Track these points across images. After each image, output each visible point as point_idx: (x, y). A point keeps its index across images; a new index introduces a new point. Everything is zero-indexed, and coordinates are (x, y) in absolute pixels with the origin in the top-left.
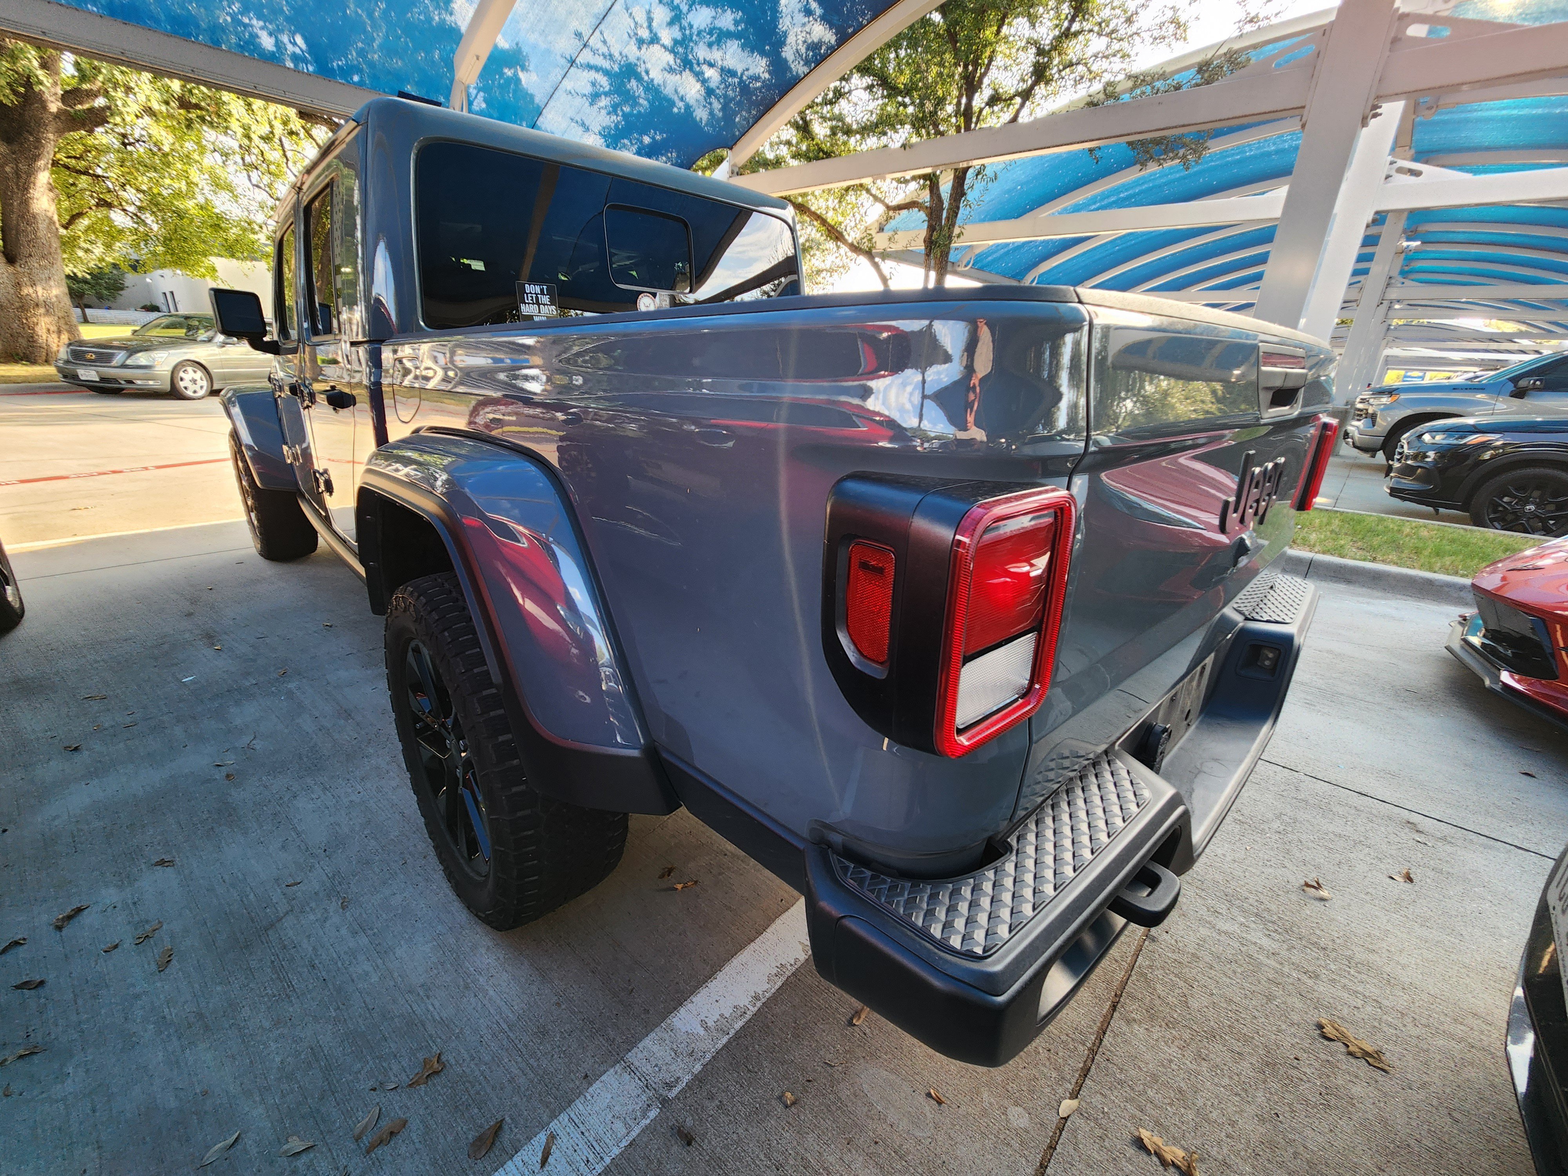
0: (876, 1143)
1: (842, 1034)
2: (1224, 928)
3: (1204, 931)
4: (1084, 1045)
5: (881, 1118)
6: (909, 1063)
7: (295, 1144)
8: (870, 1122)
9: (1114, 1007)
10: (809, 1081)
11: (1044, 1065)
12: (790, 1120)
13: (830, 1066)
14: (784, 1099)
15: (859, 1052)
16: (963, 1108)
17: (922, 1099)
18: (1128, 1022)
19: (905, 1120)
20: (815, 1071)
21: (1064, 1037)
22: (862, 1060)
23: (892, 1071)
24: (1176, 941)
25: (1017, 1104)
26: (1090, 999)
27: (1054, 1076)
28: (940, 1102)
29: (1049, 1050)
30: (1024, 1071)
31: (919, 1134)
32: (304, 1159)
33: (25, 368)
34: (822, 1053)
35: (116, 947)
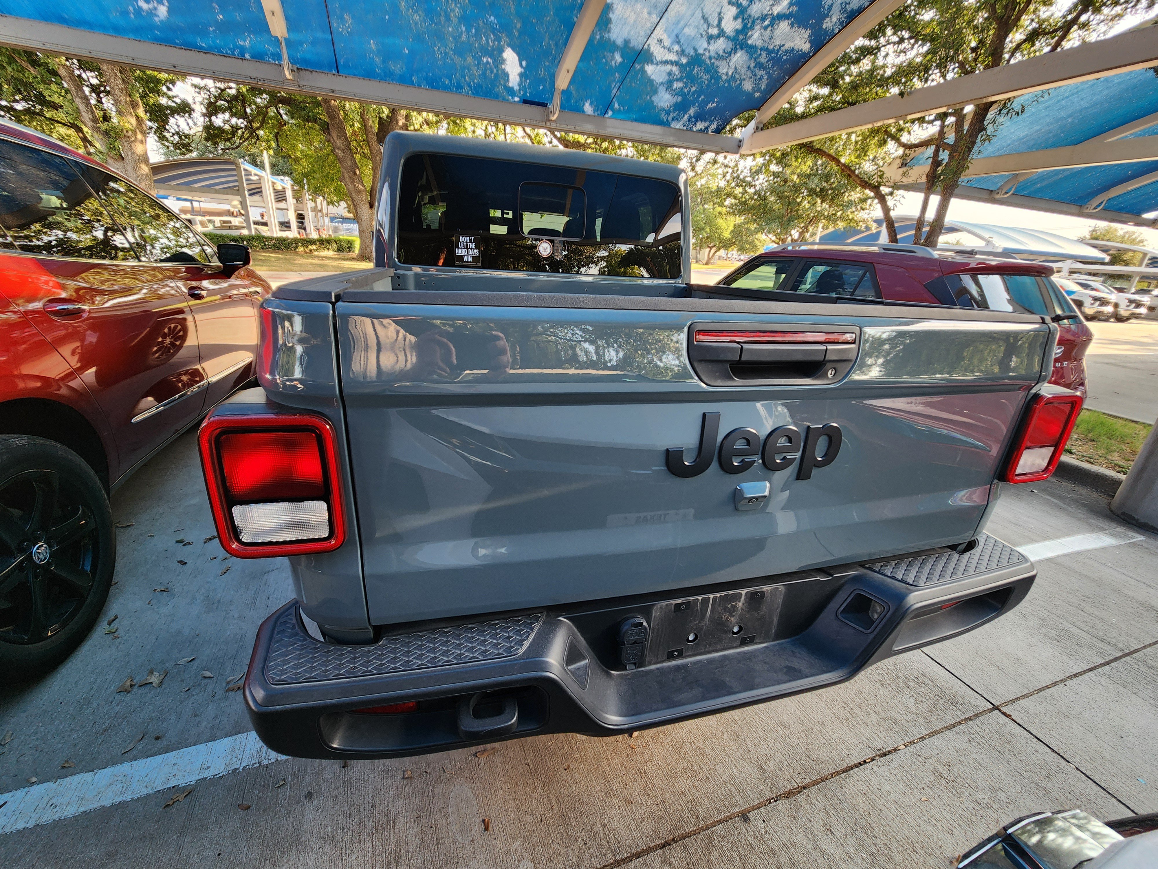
0: (432, 827)
1: (466, 758)
2: (824, 847)
3: (801, 838)
4: (614, 855)
5: (446, 816)
6: (489, 796)
7: (208, 674)
8: (439, 813)
9: (662, 846)
10: (426, 772)
11: (573, 850)
12: (399, 786)
13: (444, 771)
14: (406, 773)
15: (467, 773)
16: (497, 841)
17: (478, 820)
18: (664, 862)
19: (458, 826)
20: (434, 768)
21: (604, 842)
22: (464, 778)
23: (476, 795)
24: (766, 832)
25: (532, 861)
26: (650, 830)
27: (573, 860)
28: (486, 829)
29: (585, 844)
30: (557, 846)
31: (459, 838)
32: (207, 680)
33: (367, 264)
34: (446, 761)
35: (215, 558)
